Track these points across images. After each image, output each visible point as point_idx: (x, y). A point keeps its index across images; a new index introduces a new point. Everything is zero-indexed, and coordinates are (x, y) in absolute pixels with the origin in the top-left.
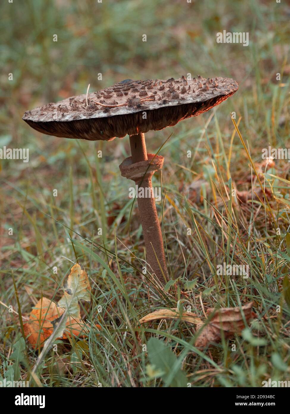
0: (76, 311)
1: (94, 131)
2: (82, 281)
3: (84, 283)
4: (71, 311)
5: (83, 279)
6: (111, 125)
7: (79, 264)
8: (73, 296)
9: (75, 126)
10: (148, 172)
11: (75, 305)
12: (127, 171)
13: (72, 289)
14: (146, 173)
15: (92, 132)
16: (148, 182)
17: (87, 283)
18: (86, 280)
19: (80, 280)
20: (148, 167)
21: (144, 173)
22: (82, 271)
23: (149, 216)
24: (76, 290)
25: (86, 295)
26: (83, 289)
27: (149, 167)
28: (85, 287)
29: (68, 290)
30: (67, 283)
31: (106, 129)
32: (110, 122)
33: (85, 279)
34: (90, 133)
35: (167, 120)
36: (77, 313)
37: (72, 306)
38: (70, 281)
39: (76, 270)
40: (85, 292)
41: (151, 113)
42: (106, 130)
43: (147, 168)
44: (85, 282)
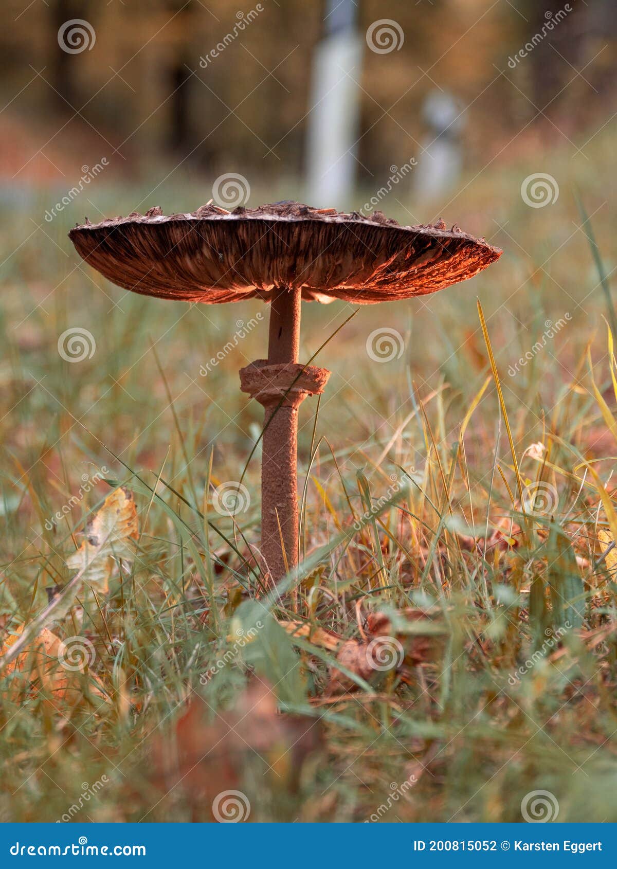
0: (102, 576)
1: (206, 252)
2: (123, 522)
3: (127, 526)
4: (90, 574)
5: (125, 518)
6: (243, 241)
7: (123, 490)
8: (99, 547)
9: (170, 237)
10: (294, 389)
11: (100, 565)
12: (255, 378)
13: (99, 536)
14: (290, 389)
15: (202, 254)
16: (291, 411)
17: (132, 526)
18: (131, 518)
19: (121, 520)
20: (297, 375)
21: (286, 388)
22: (127, 502)
23: (280, 479)
24: (109, 537)
25: (126, 549)
26: (121, 537)
27: (299, 376)
28: (128, 533)
29: (92, 538)
30: (92, 525)
31: (231, 251)
32: (242, 232)
33: (129, 517)
34: (198, 256)
35: (354, 258)
36: (101, 580)
37: (93, 565)
38: (98, 523)
39: (114, 502)
40: (126, 544)
41: (326, 232)
42: (229, 255)
43: (294, 378)
44: (129, 524)
